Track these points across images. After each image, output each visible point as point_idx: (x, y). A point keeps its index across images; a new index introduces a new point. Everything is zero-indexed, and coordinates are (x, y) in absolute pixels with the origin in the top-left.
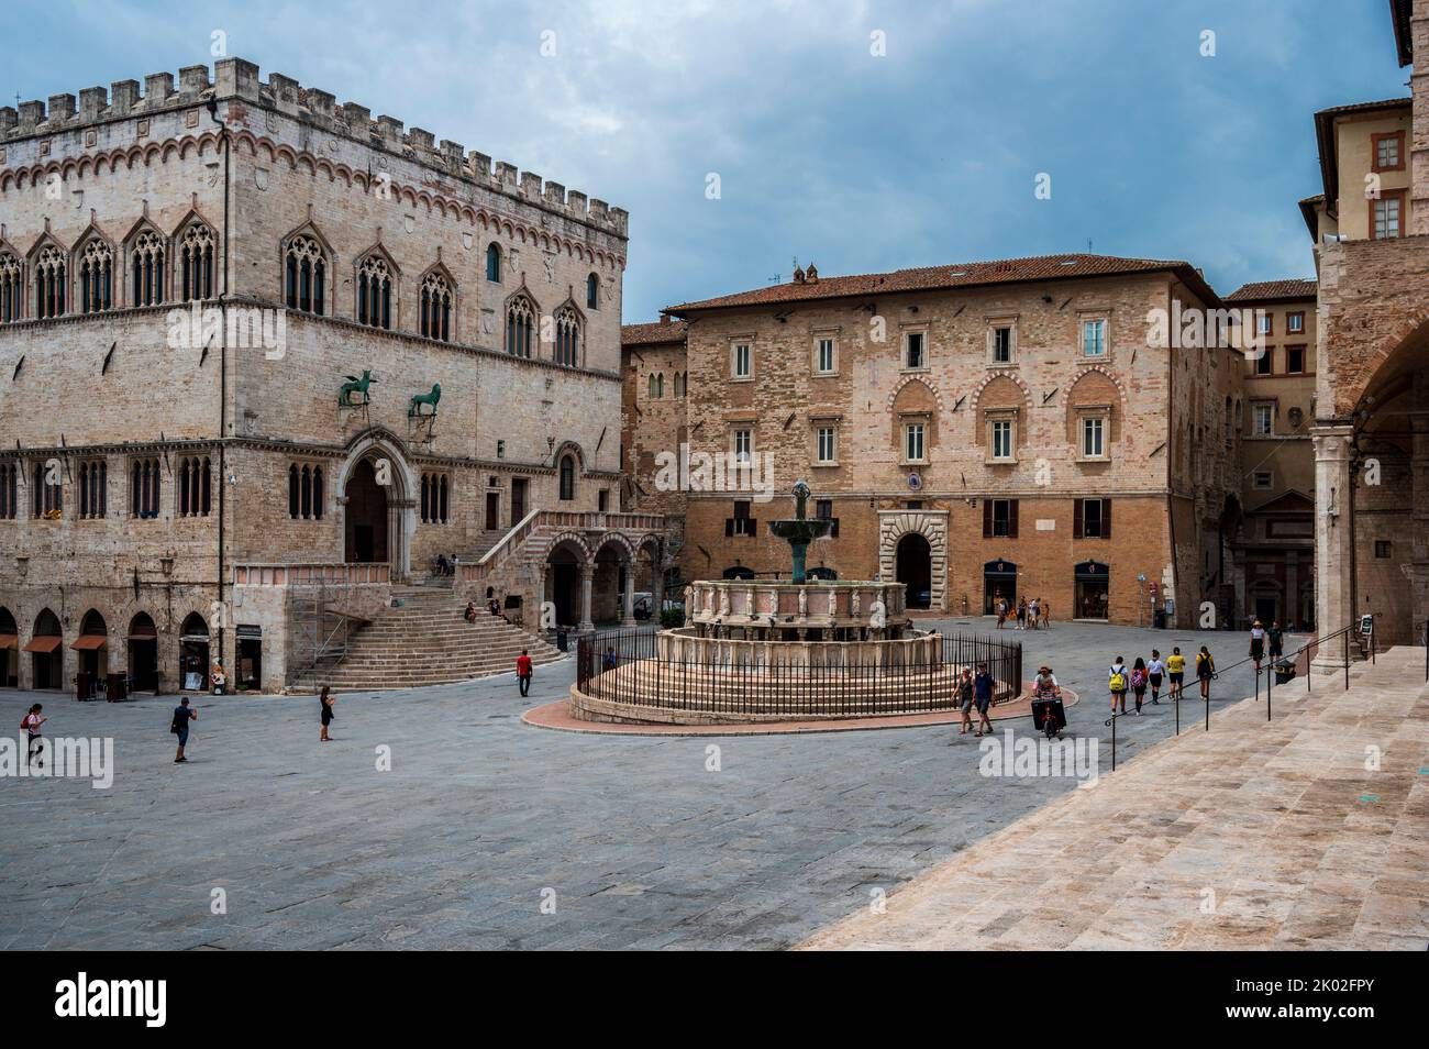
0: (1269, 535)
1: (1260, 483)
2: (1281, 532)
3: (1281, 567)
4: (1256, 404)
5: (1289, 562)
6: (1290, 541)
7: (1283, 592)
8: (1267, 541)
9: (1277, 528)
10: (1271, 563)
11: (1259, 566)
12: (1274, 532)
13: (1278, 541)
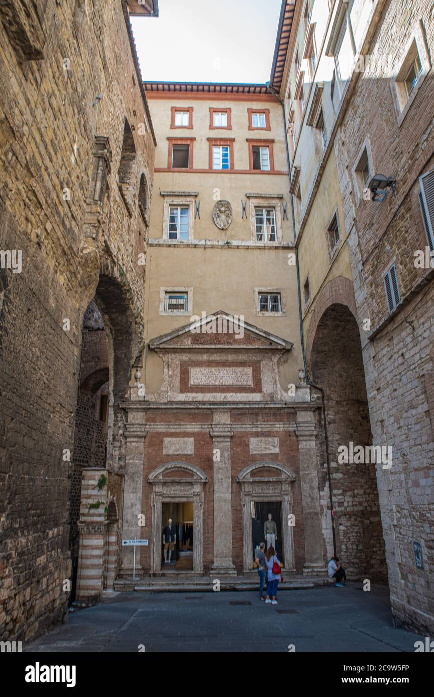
0: (185, 387)
1: (172, 307)
2: (205, 382)
3: (205, 441)
4: (169, 200)
5: (217, 431)
6: (220, 397)
7: (207, 486)
8: (182, 397)
9: (197, 376)
10: (186, 435)
11: (167, 440)
12: (192, 381)
13: (200, 397)
